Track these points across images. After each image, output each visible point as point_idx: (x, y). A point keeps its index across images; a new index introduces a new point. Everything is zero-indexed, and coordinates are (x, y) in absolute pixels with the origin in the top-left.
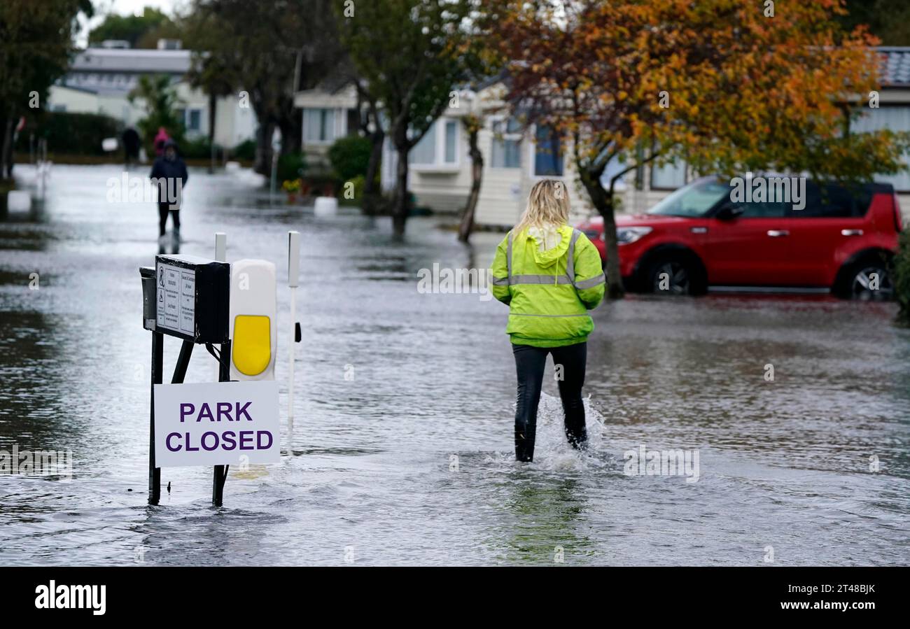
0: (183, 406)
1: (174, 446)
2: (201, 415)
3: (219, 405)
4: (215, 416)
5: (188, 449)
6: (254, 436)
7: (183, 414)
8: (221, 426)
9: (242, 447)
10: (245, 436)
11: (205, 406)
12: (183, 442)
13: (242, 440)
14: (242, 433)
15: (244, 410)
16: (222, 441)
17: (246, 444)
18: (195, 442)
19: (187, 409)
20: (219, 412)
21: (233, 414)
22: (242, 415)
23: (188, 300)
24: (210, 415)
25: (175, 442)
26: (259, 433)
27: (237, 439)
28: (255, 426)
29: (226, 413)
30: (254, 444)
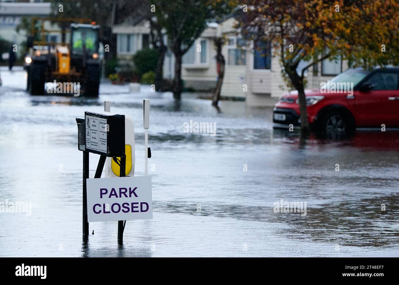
0: (101, 190)
1: (97, 211)
2: (111, 195)
3: (120, 189)
4: (118, 195)
5: (105, 212)
6: (139, 205)
7: (102, 194)
8: (122, 200)
9: (133, 211)
10: (134, 205)
11: (113, 190)
12: (101, 208)
13: (133, 207)
14: (132, 204)
15: (133, 192)
16: (122, 208)
17: (135, 209)
18: (108, 209)
19: (104, 191)
20: (121, 193)
21: (128, 193)
22: (133, 194)
23: (103, 134)
24: (116, 194)
25: (98, 209)
26: (142, 204)
27: (130, 207)
28: (139, 200)
29: (124, 193)
30: (139, 209)
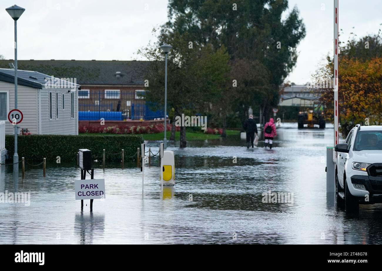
0: (81, 185)
1: (80, 195)
2: (86, 187)
3: (90, 185)
4: (89, 188)
5: (83, 195)
6: (99, 192)
7: (82, 187)
8: (91, 190)
9: (96, 195)
10: (97, 192)
11: (87, 185)
12: (82, 194)
13: (96, 193)
14: (96, 192)
15: (96, 186)
16: (91, 194)
17: (97, 194)
18: (85, 194)
19: (83, 186)
20: (90, 187)
21: (94, 187)
22: (96, 187)
24: (88, 187)
25: (80, 194)
26: (100, 191)
27: (95, 193)
28: (99, 190)
29: (92, 187)
30: (99, 194)
